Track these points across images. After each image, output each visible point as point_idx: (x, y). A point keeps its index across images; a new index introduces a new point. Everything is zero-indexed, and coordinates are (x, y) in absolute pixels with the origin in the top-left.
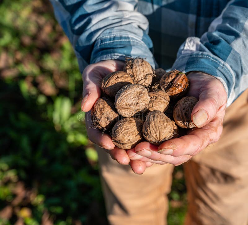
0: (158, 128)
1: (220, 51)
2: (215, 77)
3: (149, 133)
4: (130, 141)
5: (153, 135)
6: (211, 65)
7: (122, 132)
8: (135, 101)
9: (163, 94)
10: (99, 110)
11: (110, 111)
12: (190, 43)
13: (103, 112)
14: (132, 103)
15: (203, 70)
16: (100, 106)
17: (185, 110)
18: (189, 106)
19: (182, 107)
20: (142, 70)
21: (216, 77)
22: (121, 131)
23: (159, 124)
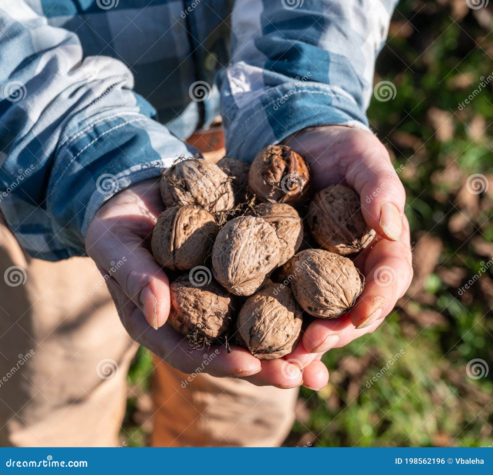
0: (338, 286)
1: (309, 68)
2: (343, 126)
3: (324, 303)
4: (290, 337)
5: (333, 303)
6: (317, 105)
7: (268, 328)
8: (261, 256)
9: (283, 209)
10: (191, 308)
11: (215, 299)
12: (238, 78)
13: (204, 308)
14: (259, 263)
15: (316, 121)
16: (190, 298)
17: (343, 220)
18: (347, 208)
19: (334, 217)
20: (211, 184)
21: (345, 123)
22: (265, 327)
23: (335, 277)
